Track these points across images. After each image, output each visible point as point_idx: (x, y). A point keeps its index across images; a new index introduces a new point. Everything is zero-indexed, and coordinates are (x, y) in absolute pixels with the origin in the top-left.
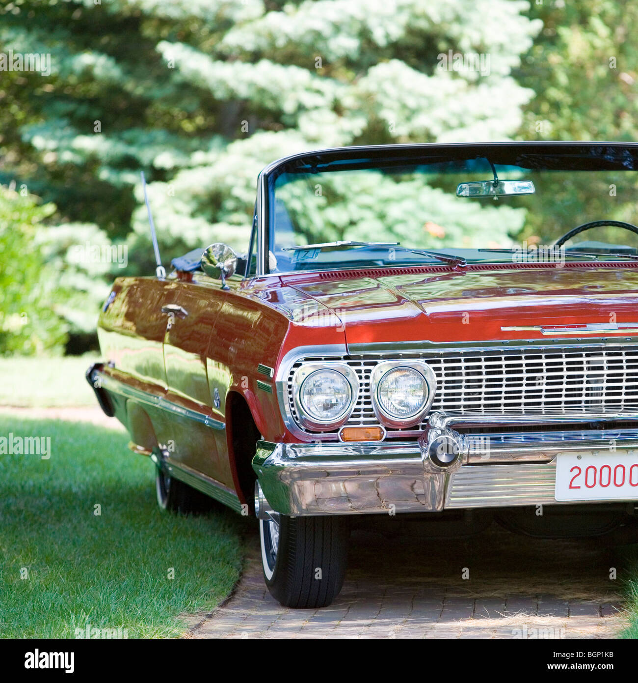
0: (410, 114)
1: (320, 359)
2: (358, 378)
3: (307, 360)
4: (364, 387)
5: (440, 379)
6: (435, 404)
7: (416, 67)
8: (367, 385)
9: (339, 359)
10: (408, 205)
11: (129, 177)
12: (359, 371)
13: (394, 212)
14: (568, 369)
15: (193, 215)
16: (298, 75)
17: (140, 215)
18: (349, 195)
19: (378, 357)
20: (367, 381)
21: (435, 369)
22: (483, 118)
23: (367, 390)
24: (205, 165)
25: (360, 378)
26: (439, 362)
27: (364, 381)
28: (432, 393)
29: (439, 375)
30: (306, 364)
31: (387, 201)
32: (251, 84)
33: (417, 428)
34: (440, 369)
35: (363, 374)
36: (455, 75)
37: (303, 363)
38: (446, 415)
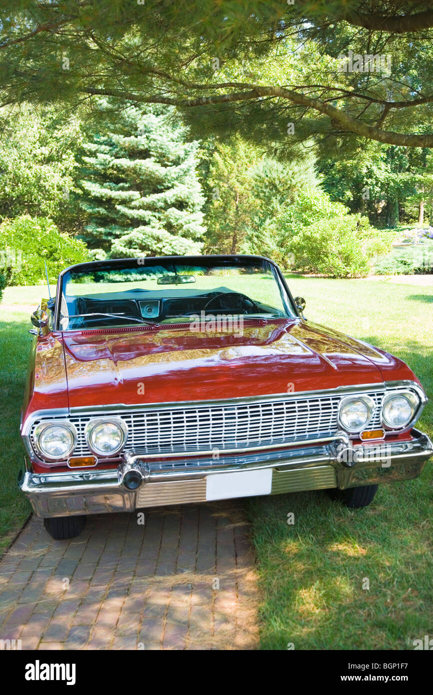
0: (177, 220)
1: (52, 418)
2: (77, 430)
3: (43, 419)
4: (81, 435)
5: (130, 429)
6: (128, 443)
7: (178, 209)
8: (83, 434)
9: (65, 417)
10: (177, 241)
11: (109, 238)
12: (77, 425)
13: (173, 243)
14: (213, 419)
15: (125, 246)
16: (149, 213)
17: (113, 246)
18: (163, 239)
19: (90, 416)
20: (83, 432)
21: (127, 422)
22: (194, 221)
23: (83, 437)
24: (128, 234)
25: (78, 429)
26: (130, 417)
27: (81, 432)
28: (126, 438)
29: (130, 426)
30: (42, 422)
31: (172, 240)
32: (138, 215)
33: (118, 456)
34: (130, 422)
35: (80, 427)
36: (187, 210)
37: (41, 421)
38: (135, 453)
